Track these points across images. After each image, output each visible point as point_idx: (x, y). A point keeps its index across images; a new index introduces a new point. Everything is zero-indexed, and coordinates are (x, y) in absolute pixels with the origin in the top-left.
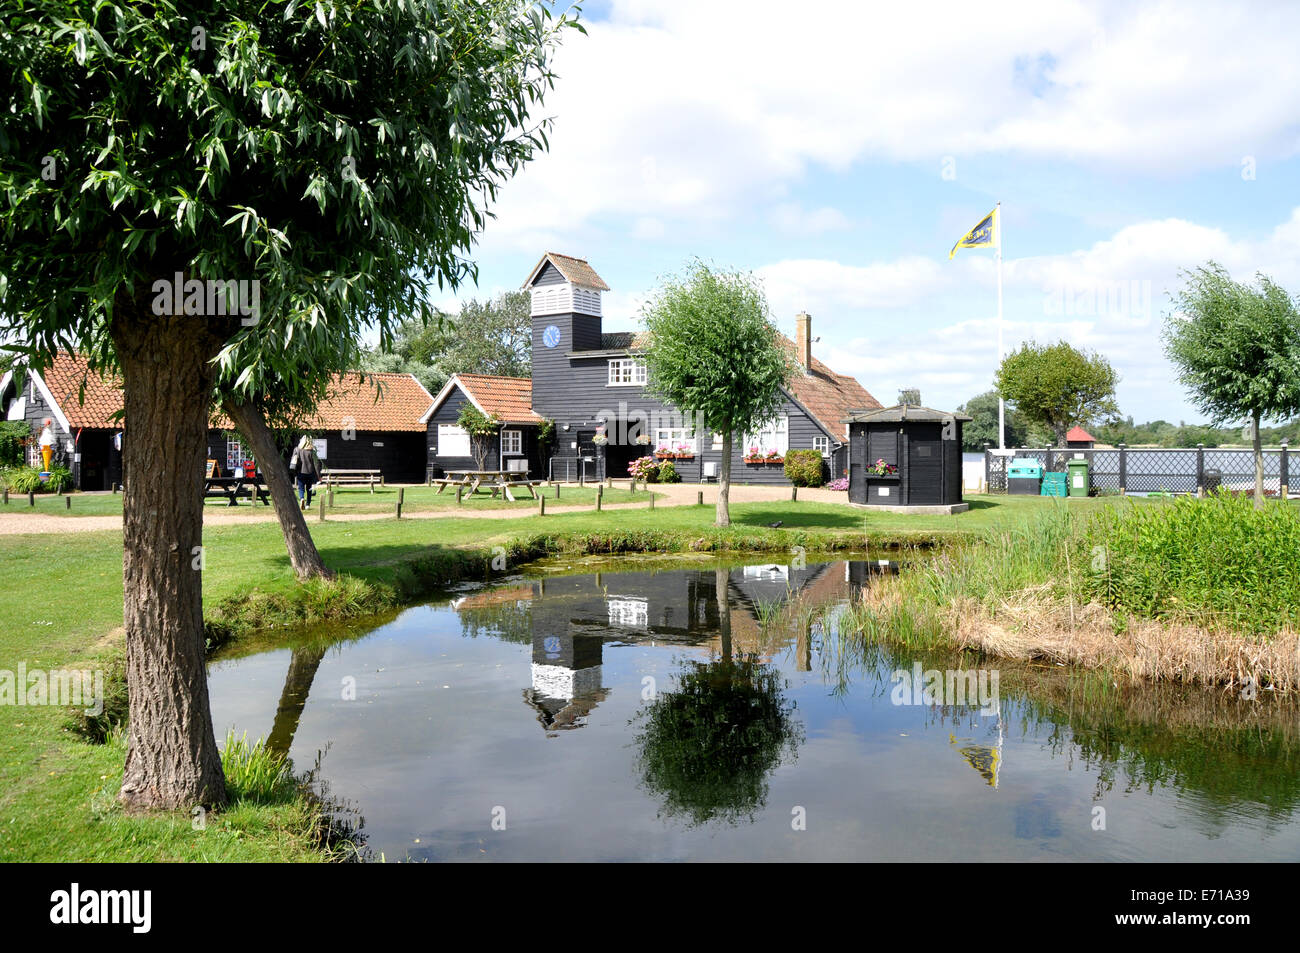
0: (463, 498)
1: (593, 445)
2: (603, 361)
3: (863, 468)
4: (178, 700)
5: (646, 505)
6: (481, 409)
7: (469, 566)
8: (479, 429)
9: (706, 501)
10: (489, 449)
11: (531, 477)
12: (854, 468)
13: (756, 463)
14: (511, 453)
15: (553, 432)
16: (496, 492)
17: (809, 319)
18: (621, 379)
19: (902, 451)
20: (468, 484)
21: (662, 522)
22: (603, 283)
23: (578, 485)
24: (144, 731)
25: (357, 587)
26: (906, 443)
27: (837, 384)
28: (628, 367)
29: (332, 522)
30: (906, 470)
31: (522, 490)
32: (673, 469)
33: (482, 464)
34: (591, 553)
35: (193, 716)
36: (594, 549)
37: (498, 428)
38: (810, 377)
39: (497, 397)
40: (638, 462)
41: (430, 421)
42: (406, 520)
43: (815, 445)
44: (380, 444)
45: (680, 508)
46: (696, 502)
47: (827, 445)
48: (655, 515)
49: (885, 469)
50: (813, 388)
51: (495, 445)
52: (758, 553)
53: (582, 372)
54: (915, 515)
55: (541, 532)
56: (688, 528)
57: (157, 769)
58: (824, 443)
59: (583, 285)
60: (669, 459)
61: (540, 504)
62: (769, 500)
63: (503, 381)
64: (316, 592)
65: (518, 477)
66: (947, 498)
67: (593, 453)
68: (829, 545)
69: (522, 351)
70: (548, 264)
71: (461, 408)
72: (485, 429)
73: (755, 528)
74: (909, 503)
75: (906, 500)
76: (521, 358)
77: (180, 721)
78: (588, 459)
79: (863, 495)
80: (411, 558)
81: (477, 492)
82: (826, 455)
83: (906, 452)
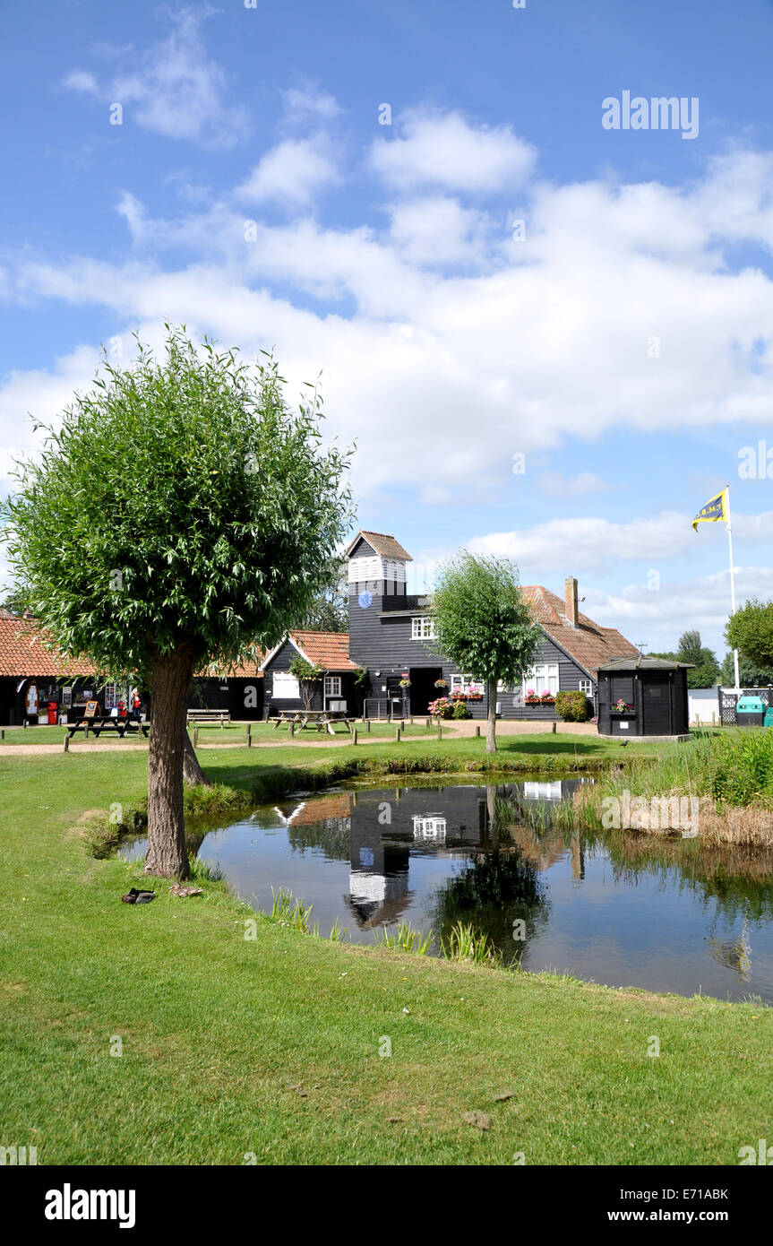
0: (295, 732)
1: (401, 689)
2: (407, 620)
3: (607, 707)
4: (172, 825)
5: (436, 737)
6: (308, 660)
7: (301, 780)
8: (306, 676)
9: (481, 734)
10: (315, 691)
11: (348, 715)
12: (602, 707)
13: (532, 702)
14: (332, 695)
15: (367, 677)
16: (320, 727)
17: (575, 583)
18: (422, 634)
19: (637, 693)
20: (299, 721)
21: (446, 750)
22: (407, 555)
23: (386, 721)
24: (156, 840)
25: (227, 792)
26: (640, 687)
27: (601, 635)
28: (427, 624)
29: (202, 749)
30: (641, 708)
31: (341, 726)
32: (465, 708)
33: (309, 705)
34: (391, 772)
35: (178, 833)
36: (393, 769)
37: (322, 675)
38: (578, 630)
39: (321, 649)
40: (436, 702)
41: (266, 669)
42: (255, 748)
43: (581, 687)
44: (226, 688)
45: (462, 740)
46: (474, 734)
47: (590, 687)
48: (441, 745)
49: (624, 707)
50: (580, 639)
51: (319, 689)
52: (517, 773)
53: (390, 628)
54: (649, 744)
55: (355, 757)
56: (465, 754)
57: (162, 859)
58: (588, 685)
59: (391, 557)
60: (461, 700)
61: (354, 736)
62: (535, 733)
63: (326, 636)
64: (202, 794)
65: (337, 716)
66: (674, 730)
67: (399, 695)
68: (572, 766)
69: (341, 607)
70: (362, 540)
71: (292, 658)
72: (311, 676)
73: (515, 754)
74: (644, 734)
75: (641, 732)
76: (342, 612)
77: (173, 835)
78: (396, 700)
79: (609, 727)
80: (261, 774)
81: (305, 727)
82: (589, 695)
83: (640, 693)
